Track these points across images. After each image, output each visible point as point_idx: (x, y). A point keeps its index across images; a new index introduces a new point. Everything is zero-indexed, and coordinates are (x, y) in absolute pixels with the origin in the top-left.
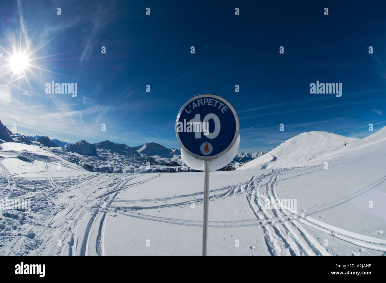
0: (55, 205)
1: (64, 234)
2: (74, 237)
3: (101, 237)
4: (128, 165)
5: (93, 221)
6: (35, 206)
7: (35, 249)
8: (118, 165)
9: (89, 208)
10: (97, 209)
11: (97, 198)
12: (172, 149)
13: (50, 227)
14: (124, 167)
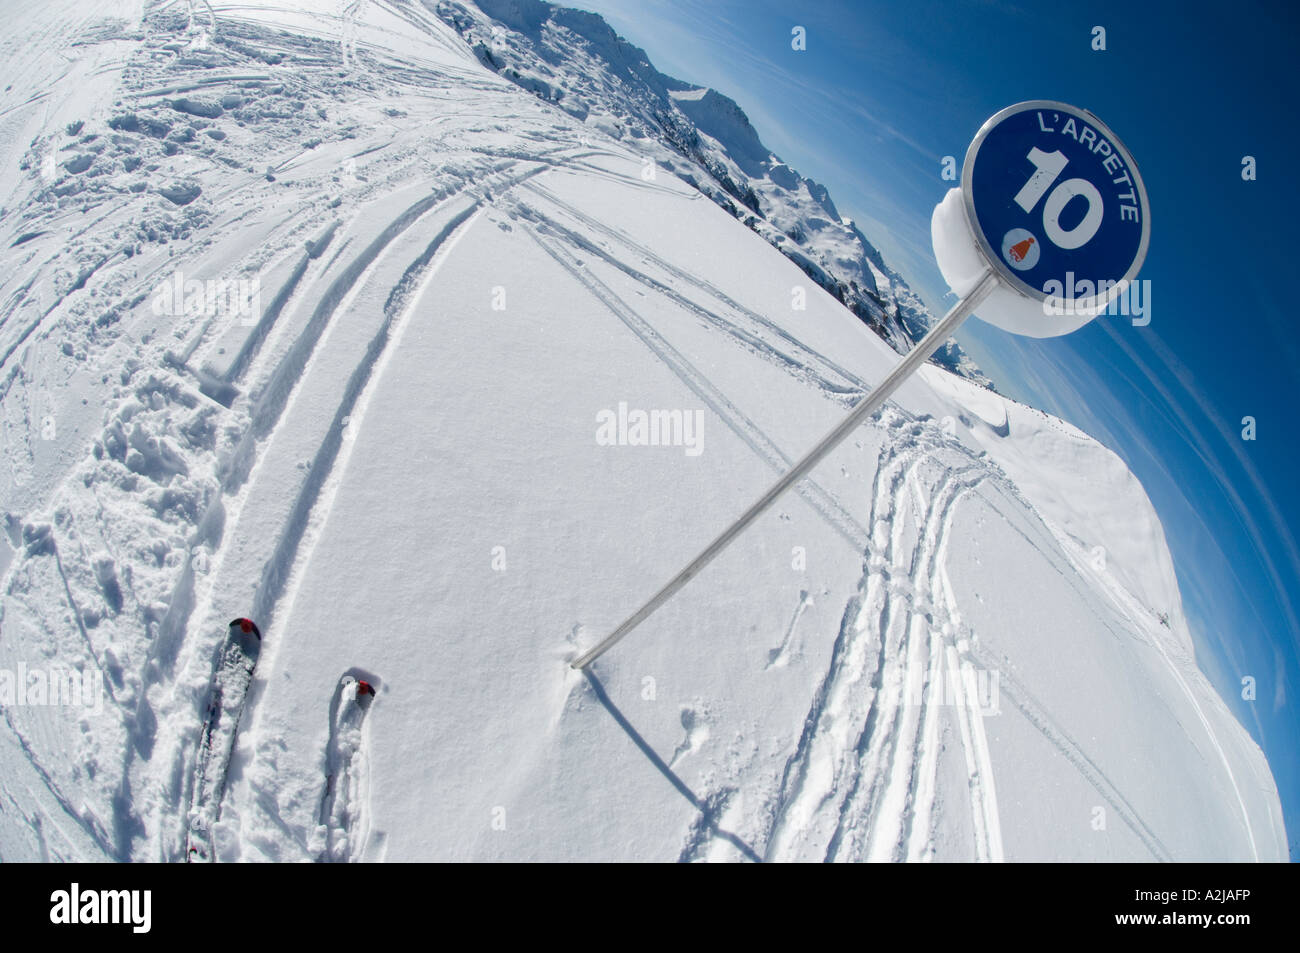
0: (324, 118)
1: (309, 214)
2: (337, 232)
3: (426, 268)
4: (614, 114)
5: (426, 210)
6: (253, 105)
7: (171, 242)
8: (585, 96)
9: (434, 167)
10: (461, 181)
11: (474, 150)
12: (774, 156)
13: (271, 179)
14: (600, 112)
